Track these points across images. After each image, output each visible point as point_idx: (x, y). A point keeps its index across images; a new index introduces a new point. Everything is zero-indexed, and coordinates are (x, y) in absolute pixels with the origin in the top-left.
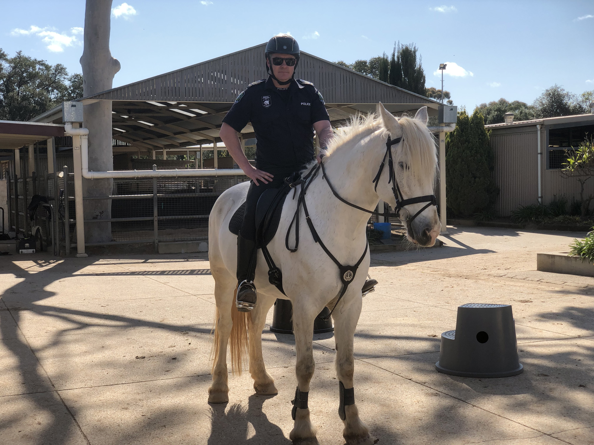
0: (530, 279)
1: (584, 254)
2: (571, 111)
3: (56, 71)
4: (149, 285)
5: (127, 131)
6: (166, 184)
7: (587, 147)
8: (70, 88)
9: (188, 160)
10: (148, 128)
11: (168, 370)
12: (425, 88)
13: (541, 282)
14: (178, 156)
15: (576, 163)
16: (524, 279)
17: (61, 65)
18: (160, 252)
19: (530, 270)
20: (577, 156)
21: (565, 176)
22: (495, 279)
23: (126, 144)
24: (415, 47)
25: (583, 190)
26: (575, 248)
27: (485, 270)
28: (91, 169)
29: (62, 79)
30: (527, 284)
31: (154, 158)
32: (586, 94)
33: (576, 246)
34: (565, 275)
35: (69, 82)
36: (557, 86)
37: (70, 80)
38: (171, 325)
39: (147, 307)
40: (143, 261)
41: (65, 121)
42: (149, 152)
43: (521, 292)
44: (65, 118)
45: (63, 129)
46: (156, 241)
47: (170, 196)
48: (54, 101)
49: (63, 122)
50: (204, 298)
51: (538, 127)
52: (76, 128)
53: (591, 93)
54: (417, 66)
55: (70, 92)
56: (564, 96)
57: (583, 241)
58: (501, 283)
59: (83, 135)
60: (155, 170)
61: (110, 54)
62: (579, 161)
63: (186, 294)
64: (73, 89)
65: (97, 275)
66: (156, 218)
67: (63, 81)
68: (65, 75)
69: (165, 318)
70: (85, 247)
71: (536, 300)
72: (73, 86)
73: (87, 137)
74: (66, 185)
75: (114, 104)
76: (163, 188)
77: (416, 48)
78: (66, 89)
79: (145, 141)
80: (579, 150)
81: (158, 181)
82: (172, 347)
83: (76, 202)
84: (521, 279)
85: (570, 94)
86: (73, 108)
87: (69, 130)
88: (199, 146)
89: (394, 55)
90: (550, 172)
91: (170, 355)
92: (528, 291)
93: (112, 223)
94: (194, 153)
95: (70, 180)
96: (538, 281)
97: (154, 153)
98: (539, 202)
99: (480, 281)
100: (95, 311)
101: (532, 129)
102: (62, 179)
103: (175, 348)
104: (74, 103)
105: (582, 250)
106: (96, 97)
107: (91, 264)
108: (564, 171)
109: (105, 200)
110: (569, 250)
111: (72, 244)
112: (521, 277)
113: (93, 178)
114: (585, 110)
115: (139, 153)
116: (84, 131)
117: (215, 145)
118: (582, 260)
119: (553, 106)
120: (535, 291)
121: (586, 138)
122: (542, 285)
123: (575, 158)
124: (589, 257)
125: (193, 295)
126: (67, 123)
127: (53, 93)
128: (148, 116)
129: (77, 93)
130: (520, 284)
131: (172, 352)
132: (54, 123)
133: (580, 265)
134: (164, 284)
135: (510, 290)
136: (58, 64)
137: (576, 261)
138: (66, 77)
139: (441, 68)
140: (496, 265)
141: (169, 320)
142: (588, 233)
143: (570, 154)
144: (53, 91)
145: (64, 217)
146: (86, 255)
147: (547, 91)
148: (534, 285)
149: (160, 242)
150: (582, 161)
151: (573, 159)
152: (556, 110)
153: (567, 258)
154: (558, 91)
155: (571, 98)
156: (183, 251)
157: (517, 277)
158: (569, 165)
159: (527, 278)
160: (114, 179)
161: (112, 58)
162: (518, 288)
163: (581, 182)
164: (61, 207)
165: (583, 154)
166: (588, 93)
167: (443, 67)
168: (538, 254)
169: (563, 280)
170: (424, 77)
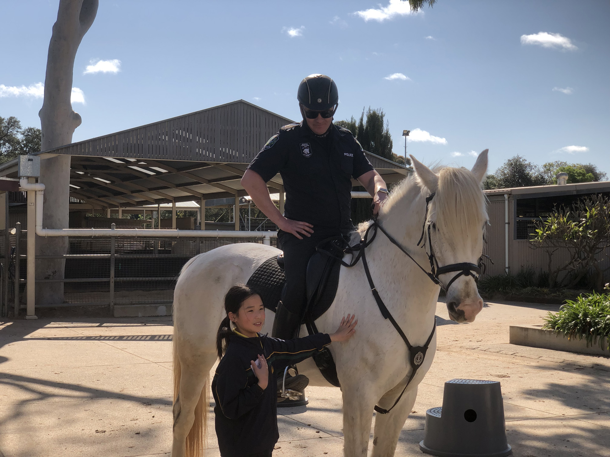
0: (504, 352)
1: (558, 328)
2: (533, 182)
3: (8, 124)
4: (105, 351)
5: (82, 188)
6: (125, 243)
7: (556, 218)
8: (23, 142)
9: (145, 219)
10: (104, 185)
11: (132, 446)
12: (392, 153)
13: (515, 356)
14: (132, 216)
15: (545, 234)
16: (498, 352)
17: (14, 118)
18: (116, 314)
19: (502, 343)
20: (546, 227)
21: (532, 247)
22: (468, 352)
23: (80, 201)
24: (382, 112)
25: (551, 261)
26: (549, 322)
27: (456, 341)
28: (45, 226)
29: (15, 132)
30: (501, 358)
31: (109, 216)
32: (548, 165)
33: (550, 319)
34: (539, 348)
35: (22, 136)
36: (520, 157)
37: (23, 134)
38: (132, 395)
39: (104, 375)
40: (98, 324)
41: (21, 175)
42: (104, 209)
43: (497, 366)
44: (21, 172)
45: (17, 184)
46: (112, 304)
47: (125, 257)
48: (5, 156)
49: (18, 176)
50: (166, 366)
51: (506, 196)
52: (31, 183)
53: (552, 164)
54: (384, 131)
55: (23, 146)
56: (526, 166)
57: (557, 314)
58: (474, 355)
59: (39, 191)
60: (113, 229)
61: (71, 108)
62: (547, 232)
63: (146, 362)
64: (26, 143)
65: (49, 339)
66: (112, 279)
67: (16, 134)
68: (18, 128)
69: (125, 387)
70: (36, 308)
71: (513, 375)
72: (26, 140)
73: (43, 192)
74: (18, 242)
75: (73, 159)
76: (121, 247)
77: (384, 113)
78: (18, 143)
79: (101, 199)
80: (548, 221)
81: (116, 241)
82: (134, 420)
83: (27, 260)
84: (495, 352)
85: (532, 165)
86: (30, 163)
87: (24, 184)
88: (157, 205)
89: (362, 120)
90: (517, 243)
91: (133, 430)
92: (504, 365)
93: (65, 283)
94: (150, 213)
95: (22, 237)
96: (512, 355)
97: (109, 211)
98: (507, 273)
99: (453, 354)
100: (48, 378)
101: (500, 198)
102: (14, 237)
103: (137, 421)
104: (31, 157)
105: (556, 324)
106: (54, 151)
107: (42, 327)
108: (532, 242)
109: (59, 259)
110: (543, 323)
111: (21, 305)
112: (495, 350)
113: (47, 236)
114: (546, 180)
115: (93, 211)
116: (40, 187)
117: (174, 205)
118: (556, 333)
119: (514, 176)
120: (511, 366)
121: (554, 209)
122: (516, 359)
123: (544, 228)
124: (564, 331)
125: (153, 362)
126: (23, 178)
127: (4, 146)
128: (104, 173)
129: (31, 147)
130: (494, 358)
131: (135, 425)
132: (8, 176)
133: (554, 339)
134: (122, 350)
135: (485, 364)
136: (11, 117)
137: (550, 335)
138: (19, 130)
139: (404, 134)
140: (467, 337)
141: (130, 389)
142: (561, 306)
143: (539, 224)
144: (4, 144)
145: (14, 276)
146: (36, 317)
147: (509, 160)
148: (509, 359)
149: (115, 304)
150: (551, 232)
151: (541, 230)
152: (518, 180)
153: (541, 331)
154: (520, 161)
155: (533, 169)
156: (140, 315)
157: (491, 350)
158: (536, 236)
159: (501, 351)
160: (69, 237)
161: (73, 112)
162: (493, 362)
163: (549, 254)
164: (11, 266)
165: (552, 225)
166: (549, 164)
167: (406, 133)
168: (511, 327)
169: (537, 354)
170: (391, 142)
